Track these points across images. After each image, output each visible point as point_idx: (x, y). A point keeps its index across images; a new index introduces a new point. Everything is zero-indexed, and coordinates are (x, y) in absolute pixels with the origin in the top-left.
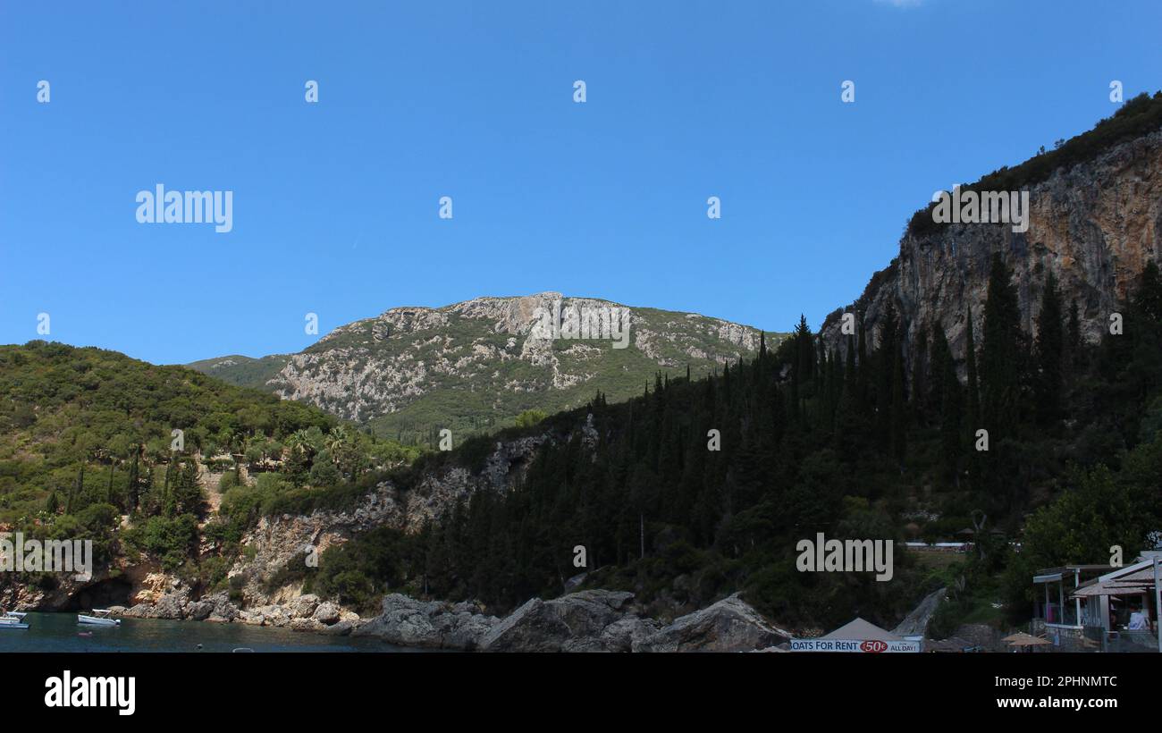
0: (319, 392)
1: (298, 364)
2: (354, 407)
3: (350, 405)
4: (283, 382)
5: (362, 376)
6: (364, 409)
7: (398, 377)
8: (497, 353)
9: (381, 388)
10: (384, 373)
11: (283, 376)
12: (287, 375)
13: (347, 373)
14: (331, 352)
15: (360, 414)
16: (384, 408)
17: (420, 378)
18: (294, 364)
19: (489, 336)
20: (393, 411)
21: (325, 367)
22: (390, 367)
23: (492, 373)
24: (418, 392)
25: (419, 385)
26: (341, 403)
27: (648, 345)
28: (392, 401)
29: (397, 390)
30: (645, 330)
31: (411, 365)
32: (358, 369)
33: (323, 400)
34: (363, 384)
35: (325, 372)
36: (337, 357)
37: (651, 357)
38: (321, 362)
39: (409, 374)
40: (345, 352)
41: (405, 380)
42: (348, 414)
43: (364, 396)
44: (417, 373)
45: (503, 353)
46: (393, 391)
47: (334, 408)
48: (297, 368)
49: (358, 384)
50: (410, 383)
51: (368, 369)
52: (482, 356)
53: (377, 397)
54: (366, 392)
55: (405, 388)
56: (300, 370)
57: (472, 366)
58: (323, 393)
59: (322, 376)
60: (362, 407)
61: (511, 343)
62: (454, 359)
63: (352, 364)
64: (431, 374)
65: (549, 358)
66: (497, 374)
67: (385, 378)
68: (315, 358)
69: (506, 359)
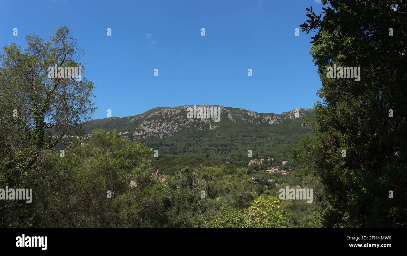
0: (151, 131)
1: (145, 124)
2: (161, 135)
3: (160, 134)
4: (141, 128)
5: (162, 127)
6: (163, 136)
7: (171, 127)
9: (167, 130)
10: (167, 126)
11: (141, 127)
12: (142, 127)
13: (158, 126)
14: (153, 121)
15: (163, 137)
16: (169, 135)
17: (177, 127)
18: (143, 124)
20: (171, 136)
21: (152, 125)
22: (169, 125)
23: (194, 126)
24: (177, 131)
25: (177, 129)
26: (157, 134)
27: (231, 117)
28: (171, 133)
29: (171, 130)
30: (230, 114)
31: (174, 124)
32: (161, 125)
33: (152, 133)
34: (162, 129)
35: (152, 126)
36: (155, 122)
37: (232, 120)
38: (151, 123)
39: (174, 126)
40: (157, 121)
41: (173, 128)
42: (159, 137)
43: (163, 132)
44: (176, 126)
47: (155, 135)
48: (144, 125)
49: (161, 129)
51: (163, 125)
52: (191, 121)
53: (166, 132)
54: (163, 131)
55: (173, 130)
57: (189, 124)
59: (152, 127)
60: (163, 135)
62: (184, 122)
63: (159, 124)
64: (179, 126)
65: (208, 121)
66: (195, 126)
67: (168, 128)
68: (149, 122)
69: (197, 122)
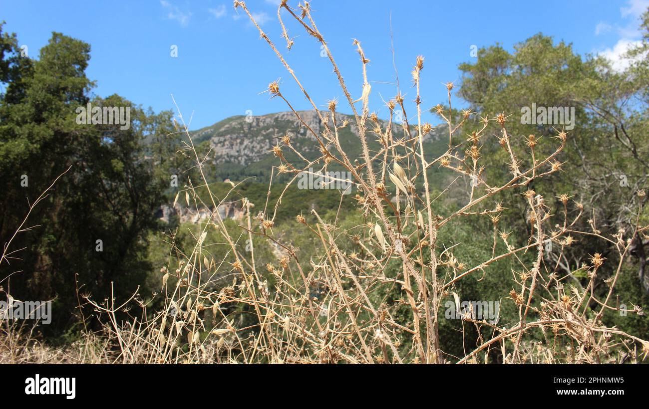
1: (215, 141)
2: (242, 159)
3: (240, 158)
5: (243, 146)
6: (246, 160)
7: (258, 147)
8: (297, 136)
9: (252, 151)
10: (252, 145)
13: (237, 145)
14: (229, 136)
15: (244, 162)
16: (255, 159)
18: (213, 141)
19: (292, 128)
20: (258, 160)
21: (227, 143)
22: (254, 142)
26: (236, 158)
27: (356, 131)
28: (258, 156)
29: (259, 152)
30: (354, 124)
31: (263, 141)
32: (241, 143)
33: (228, 157)
34: (244, 149)
36: (231, 138)
37: (358, 135)
38: (225, 140)
39: (263, 145)
40: (234, 136)
41: (261, 147)
42: (239, 162)
43: (245, 154)
44: (266, 145)
45: (299, 135)
46: (256, 153)
47: (233, 160)
48: (215, 143)
49: (242, 150)
50: (264, 149)
51: (245, 143)
53: (251, 155)
55: (262, 151)
56: (216, 144)
58: (227, 154)
59: (226, 146)
60: (245, 159)
61: (302, 131)
62: (280, 138)
63: (238, 141)
64: (271, 145)
66: (298, 144)
67: (253, 147)
68: (222, 139)
69: (301, 138)
